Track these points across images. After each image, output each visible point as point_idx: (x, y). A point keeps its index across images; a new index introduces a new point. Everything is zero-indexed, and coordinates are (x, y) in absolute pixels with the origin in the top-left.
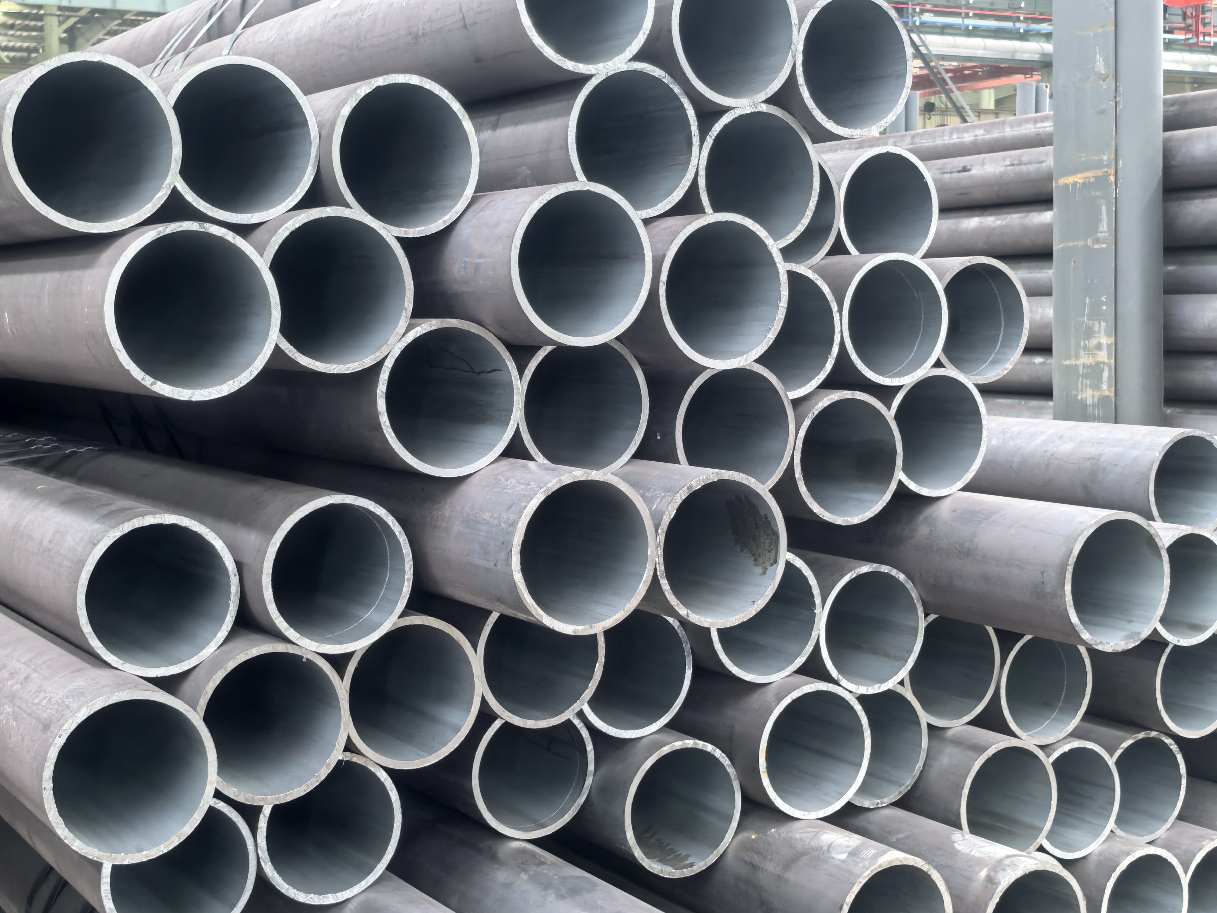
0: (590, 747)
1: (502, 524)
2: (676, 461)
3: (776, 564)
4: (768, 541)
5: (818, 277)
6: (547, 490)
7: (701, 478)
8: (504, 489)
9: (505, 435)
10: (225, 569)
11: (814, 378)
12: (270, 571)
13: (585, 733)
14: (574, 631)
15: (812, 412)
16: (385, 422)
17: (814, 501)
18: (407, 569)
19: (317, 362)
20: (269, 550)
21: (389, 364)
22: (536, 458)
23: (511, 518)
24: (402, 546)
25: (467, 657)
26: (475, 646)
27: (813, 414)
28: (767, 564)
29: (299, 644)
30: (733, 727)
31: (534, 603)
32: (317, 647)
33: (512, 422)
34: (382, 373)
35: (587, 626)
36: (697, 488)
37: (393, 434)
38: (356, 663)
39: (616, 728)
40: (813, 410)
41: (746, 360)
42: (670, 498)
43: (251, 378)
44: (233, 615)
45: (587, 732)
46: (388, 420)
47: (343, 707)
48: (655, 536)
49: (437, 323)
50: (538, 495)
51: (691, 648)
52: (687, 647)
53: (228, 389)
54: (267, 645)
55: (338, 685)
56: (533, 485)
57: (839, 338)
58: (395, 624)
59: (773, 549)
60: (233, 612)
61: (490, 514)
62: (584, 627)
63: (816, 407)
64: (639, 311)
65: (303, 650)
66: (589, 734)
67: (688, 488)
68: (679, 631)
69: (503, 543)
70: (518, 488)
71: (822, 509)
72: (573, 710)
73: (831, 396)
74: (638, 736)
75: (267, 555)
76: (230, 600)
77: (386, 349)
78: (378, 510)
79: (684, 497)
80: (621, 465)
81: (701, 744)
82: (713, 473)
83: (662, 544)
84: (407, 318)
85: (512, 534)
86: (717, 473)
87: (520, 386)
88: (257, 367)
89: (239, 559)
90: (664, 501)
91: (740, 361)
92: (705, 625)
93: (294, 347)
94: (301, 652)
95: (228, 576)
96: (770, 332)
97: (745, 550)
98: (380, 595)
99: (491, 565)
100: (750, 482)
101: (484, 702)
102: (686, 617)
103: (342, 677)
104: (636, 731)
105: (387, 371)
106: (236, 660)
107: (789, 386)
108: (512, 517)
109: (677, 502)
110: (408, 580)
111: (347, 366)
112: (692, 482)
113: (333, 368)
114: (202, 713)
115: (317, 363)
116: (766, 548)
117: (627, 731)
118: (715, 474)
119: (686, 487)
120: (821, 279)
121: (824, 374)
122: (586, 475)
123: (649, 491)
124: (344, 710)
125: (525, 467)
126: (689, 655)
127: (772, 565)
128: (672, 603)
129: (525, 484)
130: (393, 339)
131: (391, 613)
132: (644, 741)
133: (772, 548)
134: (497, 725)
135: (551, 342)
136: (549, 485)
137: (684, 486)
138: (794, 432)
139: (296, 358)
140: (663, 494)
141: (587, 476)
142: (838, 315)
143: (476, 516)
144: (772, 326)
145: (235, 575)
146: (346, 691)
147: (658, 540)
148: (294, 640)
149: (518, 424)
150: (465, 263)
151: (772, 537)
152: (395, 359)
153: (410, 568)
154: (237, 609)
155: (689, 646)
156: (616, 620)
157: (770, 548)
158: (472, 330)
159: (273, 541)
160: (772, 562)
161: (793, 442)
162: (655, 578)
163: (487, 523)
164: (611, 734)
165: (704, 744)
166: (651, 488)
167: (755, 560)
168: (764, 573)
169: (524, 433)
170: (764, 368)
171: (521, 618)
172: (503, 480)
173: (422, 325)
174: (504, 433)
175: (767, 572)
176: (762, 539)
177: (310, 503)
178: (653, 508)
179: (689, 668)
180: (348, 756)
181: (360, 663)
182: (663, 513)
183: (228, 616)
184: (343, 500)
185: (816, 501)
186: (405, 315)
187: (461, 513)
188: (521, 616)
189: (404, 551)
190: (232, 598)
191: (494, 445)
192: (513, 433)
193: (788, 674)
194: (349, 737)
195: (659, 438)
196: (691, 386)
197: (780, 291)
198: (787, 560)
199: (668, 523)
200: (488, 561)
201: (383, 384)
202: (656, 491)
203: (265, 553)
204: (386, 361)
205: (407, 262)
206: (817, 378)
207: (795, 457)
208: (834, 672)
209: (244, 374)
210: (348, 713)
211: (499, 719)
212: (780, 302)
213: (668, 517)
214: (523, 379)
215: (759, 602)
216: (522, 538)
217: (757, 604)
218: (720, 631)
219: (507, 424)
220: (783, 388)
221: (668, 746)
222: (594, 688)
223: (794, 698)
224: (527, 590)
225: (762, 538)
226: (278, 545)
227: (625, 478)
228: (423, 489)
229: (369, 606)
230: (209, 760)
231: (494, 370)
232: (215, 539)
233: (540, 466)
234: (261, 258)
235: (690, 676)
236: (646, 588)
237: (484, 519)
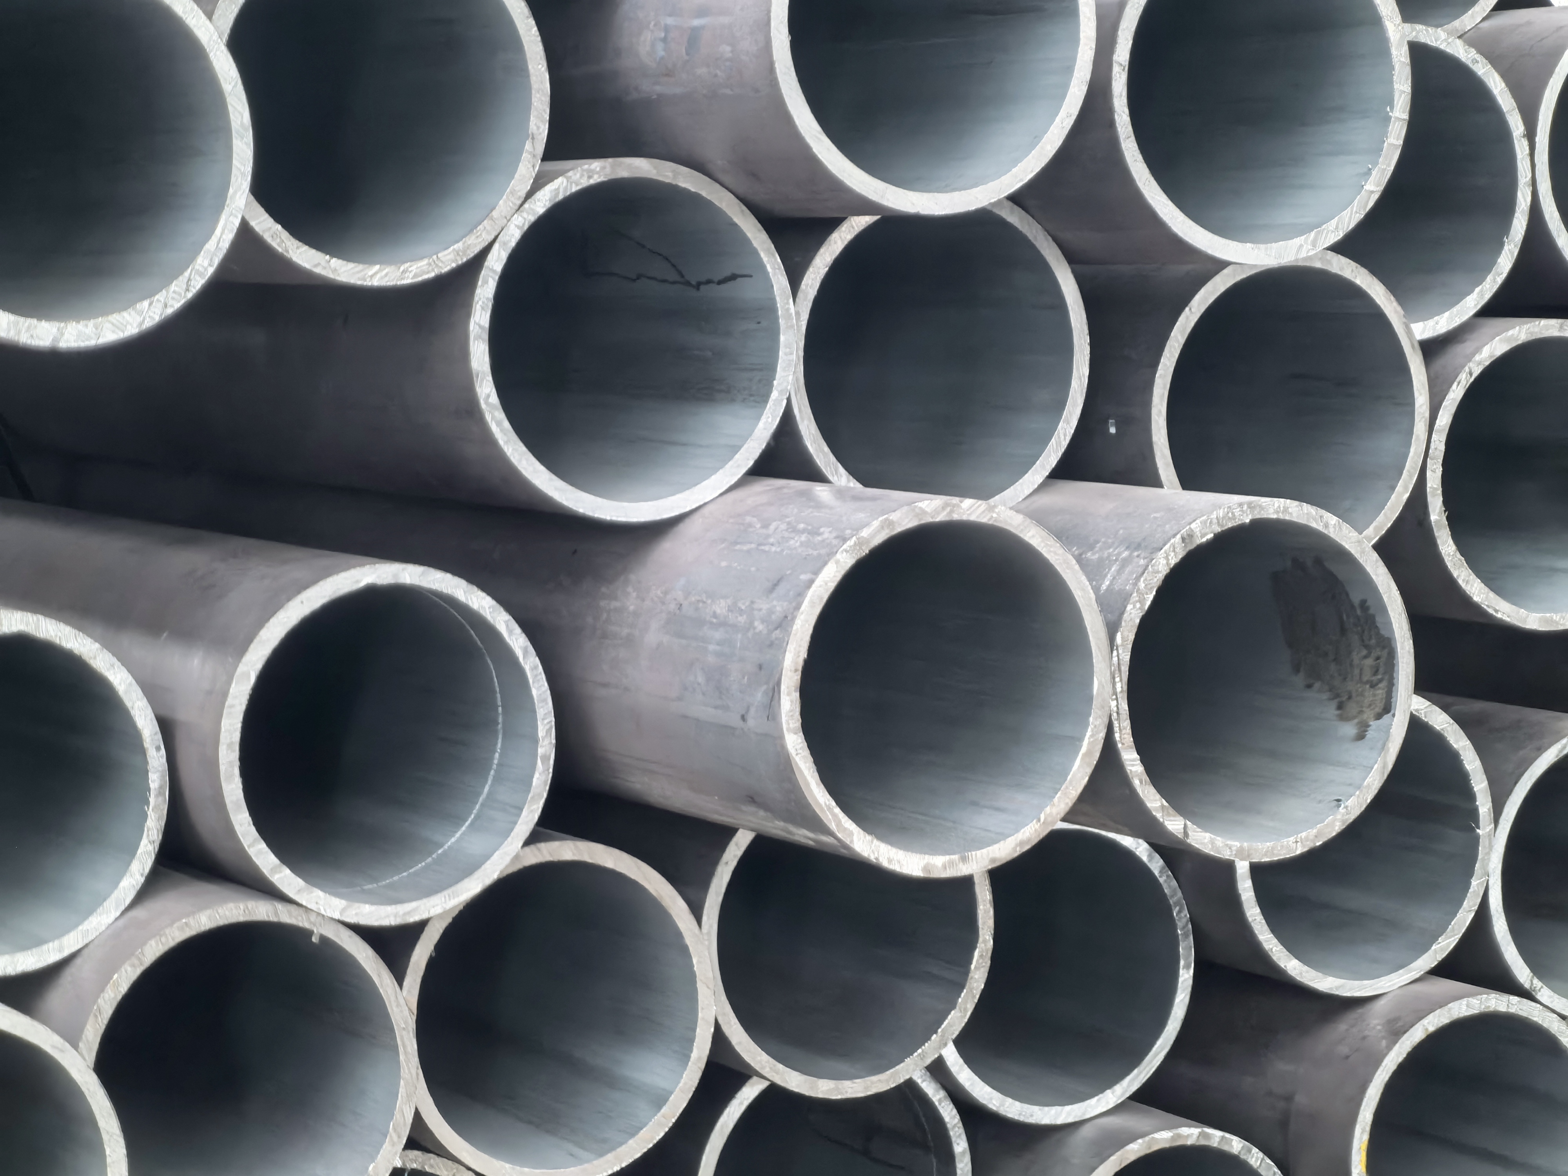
0: (960, 1145)
1: (756, 623)
2: (1155, 482)
3: (1390, 715)
4: (1369, 662)
5: (1478, 57)
6: (860, 543)
7: (1214, 516)
8: (760, 545)
9: (761, 424)
10: (136, 735)
11: (1472, 291)
12: (237, 736)
13: (949, 1114)
14: (926, 868)
15: (1467, 369)
16: (488, 396)
17: (1473, 576)
18: (541, 733)
19: (334, 260)
20: (234, 689)
21: (496, 262)
22: (830, 478)
23: (778, 609)
24: (531, 681)
25: (679, 935)
26: (697, 911)
27: (1471, 374)
28: (1368, 714)
29: (304, 903)
30: (1289, 1098)
31: (833, 803)
32: (343, 911)
33: (774, 395)
34: (480, 283)
35: (955, 857)
36: (1204, 540)
37: (507, 424)
38: (431, 947)
39: (1021, 1101)
40: (1471, 364)
41: (1314, 245)
42: (1142, 562)
43: (190, 295)
44: (156, 837)
45: (955, 1111)
46: (494, 390)
47: (404, 1046)
48: (1107, 649)
49: (603, 168)
50: (838, 556)
51: (1192, 920)
52: (1182, 917)
53: (139, 319)
54: (231, 905)
55: (393, 999)
56: (827, 534)
57: (1529, 199)
58: (517, 857)
59: (1380, 681)
60: (155, 832)
61: (729, 601)
62: (947, 857)
63: (1477, 358)
64: (1066, 131)
65: (313, 917)
66: (958, 1117)
67: (1183, 539)
68: (1161, 880)
69: (760, 667)
70: (792, 542)
71: (1492, 595)
72: (922, 1057)
73: (1510, 333)
74: (1070, 1120)
75: (229, 701)
76: (148, 803)
77: (488, 228)
78: (474, 599)
79: (1174, 561)
80: (1027, 492)
81: (1215, 1137)
82: (1241, 505)
83: (1125, 669)
84: (534, 156)
85: (778, 646)
86: (1249, 504)
87: (792, 310)
88: (201, 269)
89: (163, 712)
90: (1128, 570)
91: (1301, 246)
92: (1226, 855)
93: (283, 226)
94: (309, 919)
95: (143, 752)
96: (1372, 179)
97: (1317, 685)
98: (479, 794)
99: (733, 720)
100: (1326, 526)
101: (719, 1038)
102: (1181, 836)
103: (400, 978)
104: (1068, 1108)
105: (490, 280)
106: (163, 939)
107: (1412, 311)
108: (780, 607)
109: (1158, 572)
110: (545, 758)
111: (402, 268)
112: (1193, 526)
113: (370, 273)
114: (91, 1057)
115: (335, 262)
116: (1365, 679)
117: (1046, 1109)
118: (1245, 507)
119: (1179, 536)
120: (1484, 60)
121: (1494, 280)
122: (949, 509)
123: (1091, 548)
124: (406, 1053)
125: (807, 495)
126: (1186, 936)
127: (1379, 717)
128: (1149, 805)
129: (810, 533)
130: (504, 205)
131: (506, 833)
132: (1086, 1132)
133: (1379, 677)
134: (749, 1093)
135: (864, 206)
136: (865, 533)
137: (1174, 536)
138: (1427, 415)
139: (287, 251)
140: (1126, 554)
141: (952, 511)
142: (1525, 143)
143: (697, 609)
144: (1375, 164)
145: (158, 749)
146: (410, 1010)
147: (1115, 659)
148: (292, 895)
149: (789, 400)
150: (667, 29)
151: (1377, 652)
152: (509, 251)
153: (548, 731)
154: (163, 824)
155: (1186, 913)
156: (1021, 843)
157: (1375, 679)
158: (683, 184)
159: (242, 668)
160: (1378, 710)
161: (1424, 437)
162: (1109, 748)
163: (723, 624)
164: (1010, 1115)
165: (1223, 1137)
166: (1097, 542)
167: (1340, 707)
168: (1361, 737)
169: (802, 419)
170: (1353, 264)
171: (803, 841)
172: (758, 526)
173: (570, 174)
174: (758, 418)
175: (1370, 734)
176: (1356, 657)
177: (321, 583)
178: (1104, 587)
179: (1187, 967)
180: (417, 1160)
181: (440, 946)
182: (1125, 598)
183: (144, 841)
184: (395, 576)
185: (1478, 575)
186: (531, 150)
187: (663, 603)
188: (802, 835)
189: (534, 692)
190: (152, 800)
191: (735, 449)
192: (778, 419)
193: (1418, 976)
194: (417, 1116)
195: (1113, 430)
196: (1187, 309)
197: (1391, 82)
198: (1412, 714)
199: (1138, 621)
200: (726, 708)
201: (483, 308)
202: (1110, 548)
203: (225, 694)
204: (490, 257)
205: (535, 30)
206: (1477, 290)
207: (1429, 474)
208: (1522, 972)
209: (173, 287)
210: (415, 1060)
211: (755, 1078)
212: (1392, 109)
213: (1138, 605)
214: (800, 295)
215: (1349, 803)
216: (804, 654)
217: (1346, 807)
218: (1258, 871)
219: (764, 398)
220: (1402, 312)
221: (1140, 1141)
222: (970, 1007)
223: (1431, 1029)
224: (816, 775)
225: (1354, 653)
226: (253, 679)
227: (1039, 518)
228: (575, 552)
229: (457, 820)
230: (109, 1160)
231: (733, 277)
232: (113, 666)
233: (841, 494)
234: (208, 22)
235: (1190, 982)
236: (1089, 770)
237: (715, 615)
